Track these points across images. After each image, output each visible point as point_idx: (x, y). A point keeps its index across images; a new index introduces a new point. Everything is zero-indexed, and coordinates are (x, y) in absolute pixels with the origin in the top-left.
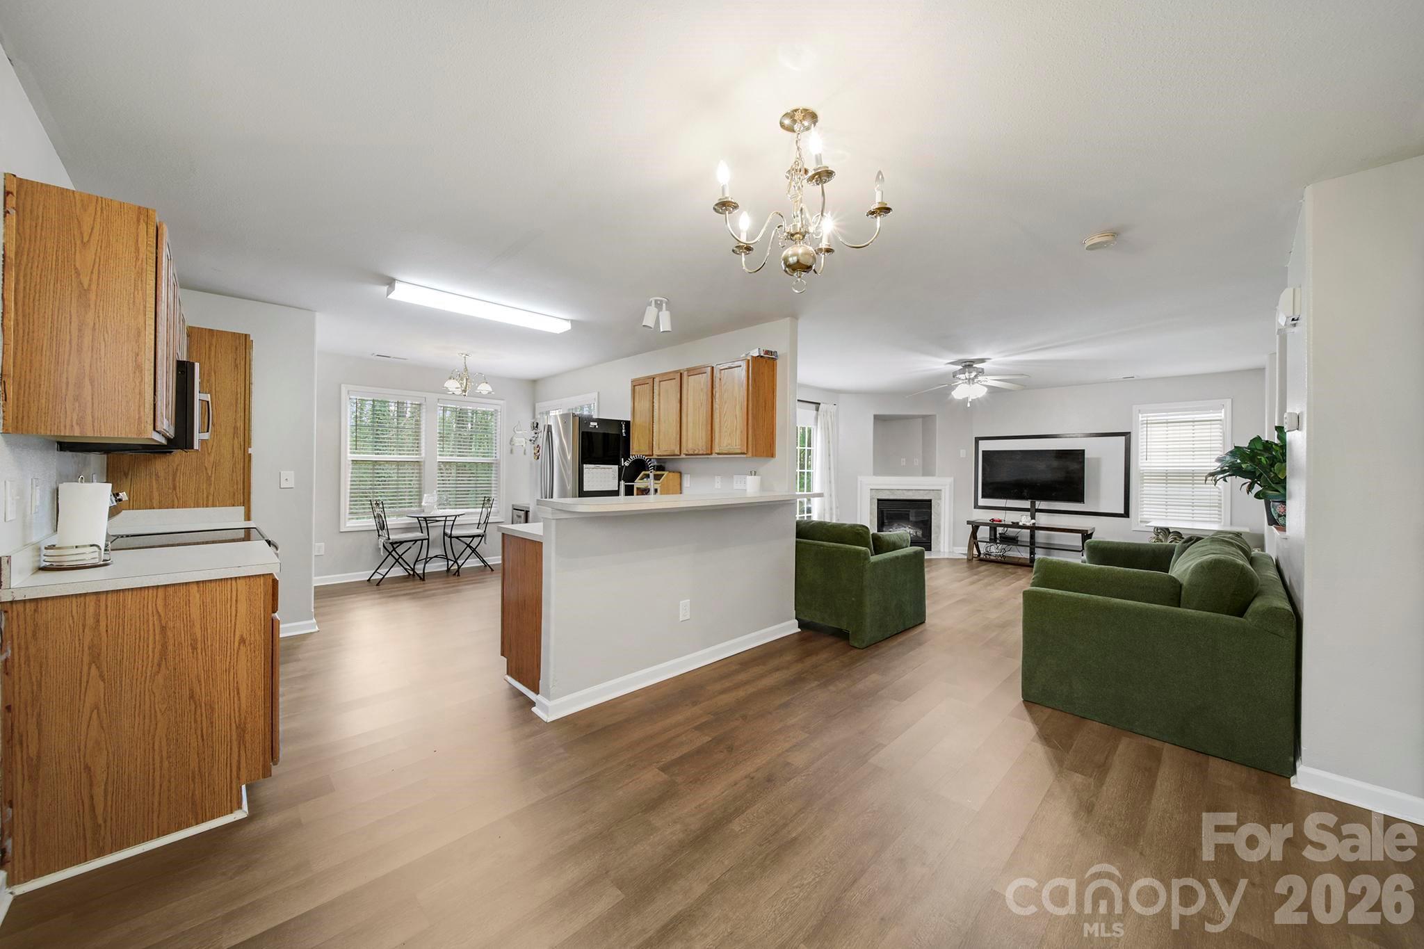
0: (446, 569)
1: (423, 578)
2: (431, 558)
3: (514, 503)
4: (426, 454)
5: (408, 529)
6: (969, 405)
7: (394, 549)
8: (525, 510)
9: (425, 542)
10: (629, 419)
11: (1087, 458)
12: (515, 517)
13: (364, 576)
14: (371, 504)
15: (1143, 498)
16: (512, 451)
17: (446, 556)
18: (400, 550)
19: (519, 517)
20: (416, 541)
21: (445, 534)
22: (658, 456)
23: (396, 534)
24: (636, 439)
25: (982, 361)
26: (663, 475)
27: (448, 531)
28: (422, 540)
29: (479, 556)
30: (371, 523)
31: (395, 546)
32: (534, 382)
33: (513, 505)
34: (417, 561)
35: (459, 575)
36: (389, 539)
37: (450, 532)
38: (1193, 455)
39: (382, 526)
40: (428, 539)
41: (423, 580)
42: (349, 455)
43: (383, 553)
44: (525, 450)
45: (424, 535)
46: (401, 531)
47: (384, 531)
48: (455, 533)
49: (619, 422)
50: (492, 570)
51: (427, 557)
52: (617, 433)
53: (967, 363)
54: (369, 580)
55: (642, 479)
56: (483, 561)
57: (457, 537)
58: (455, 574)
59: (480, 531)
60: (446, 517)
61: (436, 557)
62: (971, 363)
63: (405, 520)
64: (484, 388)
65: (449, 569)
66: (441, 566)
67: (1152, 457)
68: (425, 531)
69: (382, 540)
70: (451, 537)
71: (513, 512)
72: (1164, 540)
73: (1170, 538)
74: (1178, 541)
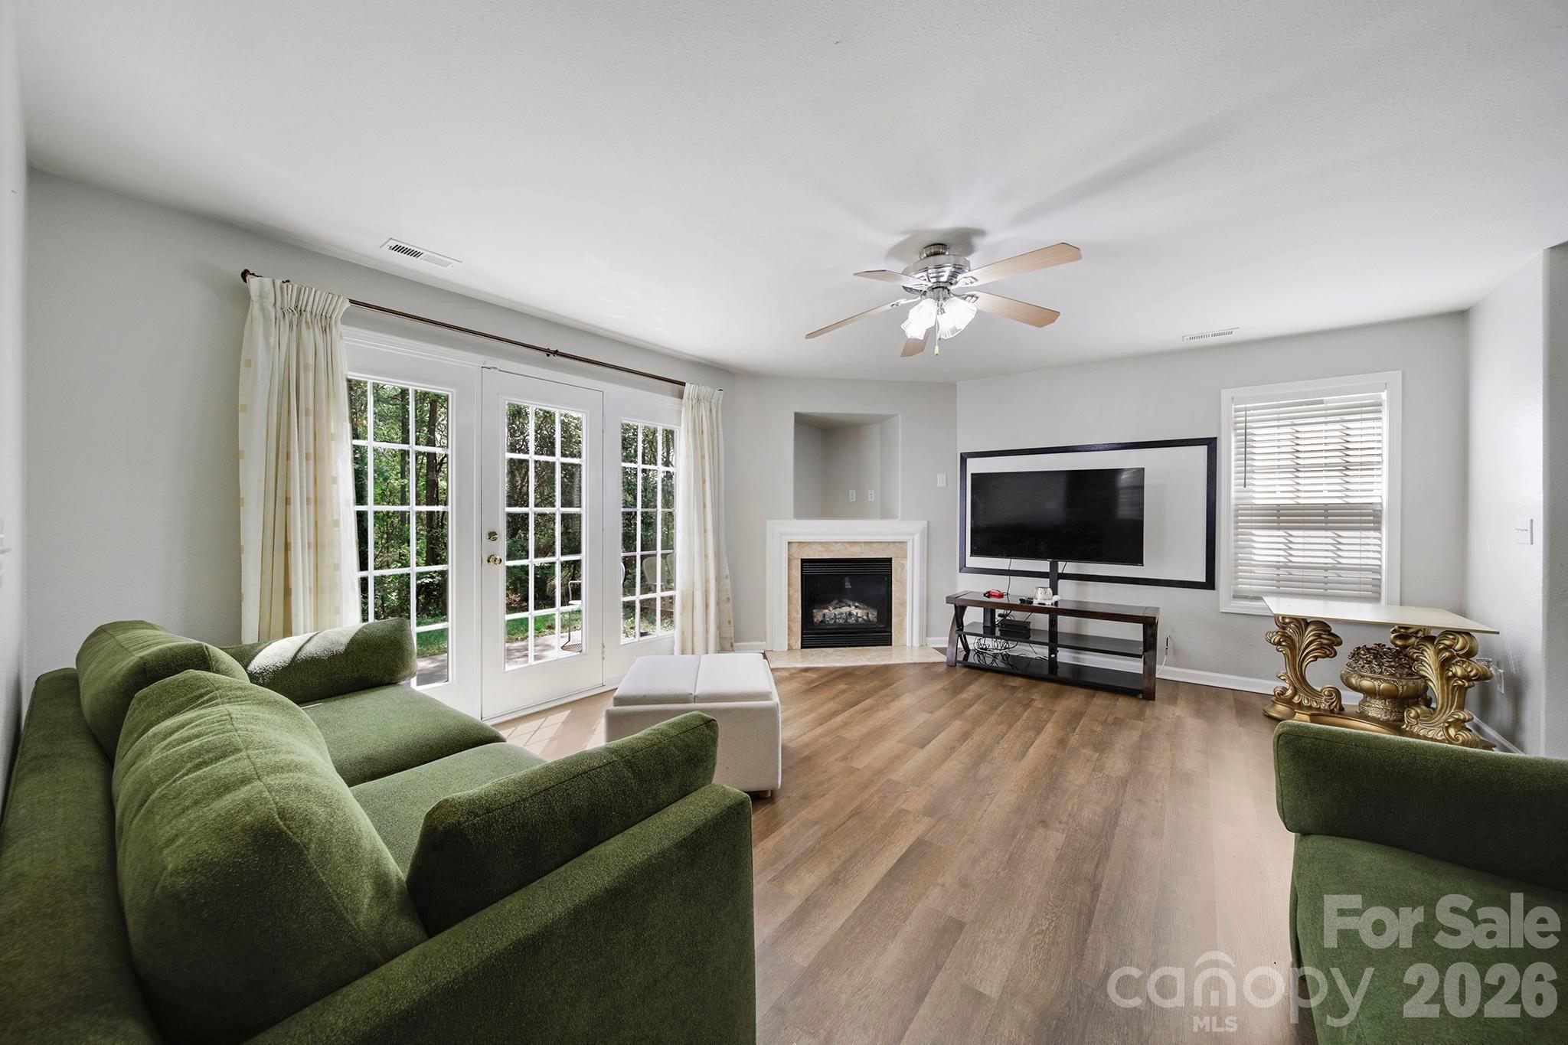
11: (1148, 485)
72: (1296, 638)
73: (1309, 635)
74: (1325, 641)
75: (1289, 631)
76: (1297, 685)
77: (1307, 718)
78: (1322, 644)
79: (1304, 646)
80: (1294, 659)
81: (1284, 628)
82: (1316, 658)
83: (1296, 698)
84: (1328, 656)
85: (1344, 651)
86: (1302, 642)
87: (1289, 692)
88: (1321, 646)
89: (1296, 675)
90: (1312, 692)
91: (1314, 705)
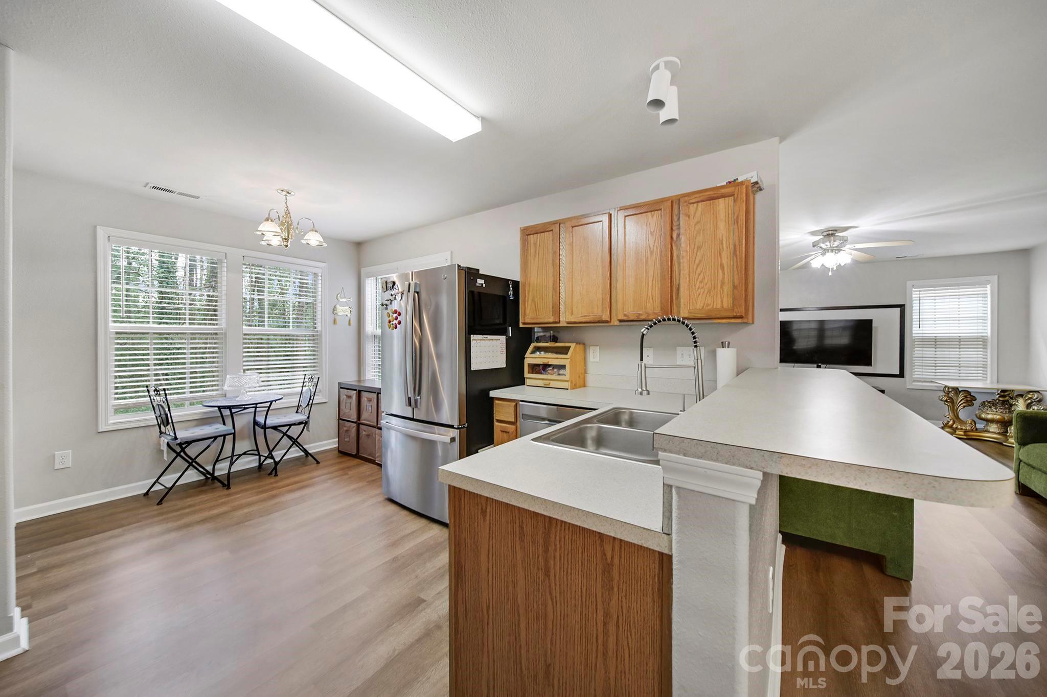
0: (258, 464)
1: (226, 482)
2: (240, 456)
3: (339, 381)
4: (227, 324)
5: (204, 421)
6: (830, 274)
7: (183, 450)
8: (358, 389)
9: (229, 438)
10: (517, 278)
11: (875, 327)
12: (343, 397)
13: (139, 488)
14: (148, 391)
15: (915, 360)
16: (335, 321)
17: (258, 450)
18: (192, 451)
19: (349, 397)
20: (215, 438)
21: (256, 423)
22: (568, 323)
23: (186, 429)
24: (530, 301)
25: (846, 229)
26: (569, 347)
27: (260, 419)
28: (224, 436)
29: (299, 445)
30: (150, 417)
31: (184, 446)
32: (359, 245)
33: (339, 383)
34: (217, 460)
35: (276, 475)
36: (176, 438)
37: (263, 422)
38: (959, 324)
39: (165, 420)
40: (234, 434)
41: (228, 487)
42: (112, 324)
43: (167, 456)
44: (350, 321)
45: (228, 428)
46: (194, 423)
47: (168, 427)
48: (271, 421)
49: (506, 281)
50: (318, 462)
51: (233, 455)
52: (501, 294)
53: (830, 232)
54: (146, 494)
55: (533, 352)
56: (305, 451)
57: (275, 428)
58: (271, 474)
59: (302, 417)
60: (257, 404)
61: (245, 454)
62: (834, 232)
63: (199, 410)
64: (314, 239)
65: (260, 465)
66: (250, 462)
67: (924, 326)
68: (229, 421)
69: (165, 440)
70: (264, 427)
71: (339, 391)
72: (954, 398)
73: (961, 396)
74: (969, 399)
75: (951, 395)
76: (955, 420)
77: (962, 433)
78: (967, 400)
79: (959, 401)
80: (953, 407)
81: (948, 394)
82: (964, 406)
83: (955, 425)
84: (970, 406)
85: (977, 403)
86: (958, 400)
87: (951, 423)
88: (967, 401)
89: (954, 415)
90: (962, 422)
91: (964, 428)
